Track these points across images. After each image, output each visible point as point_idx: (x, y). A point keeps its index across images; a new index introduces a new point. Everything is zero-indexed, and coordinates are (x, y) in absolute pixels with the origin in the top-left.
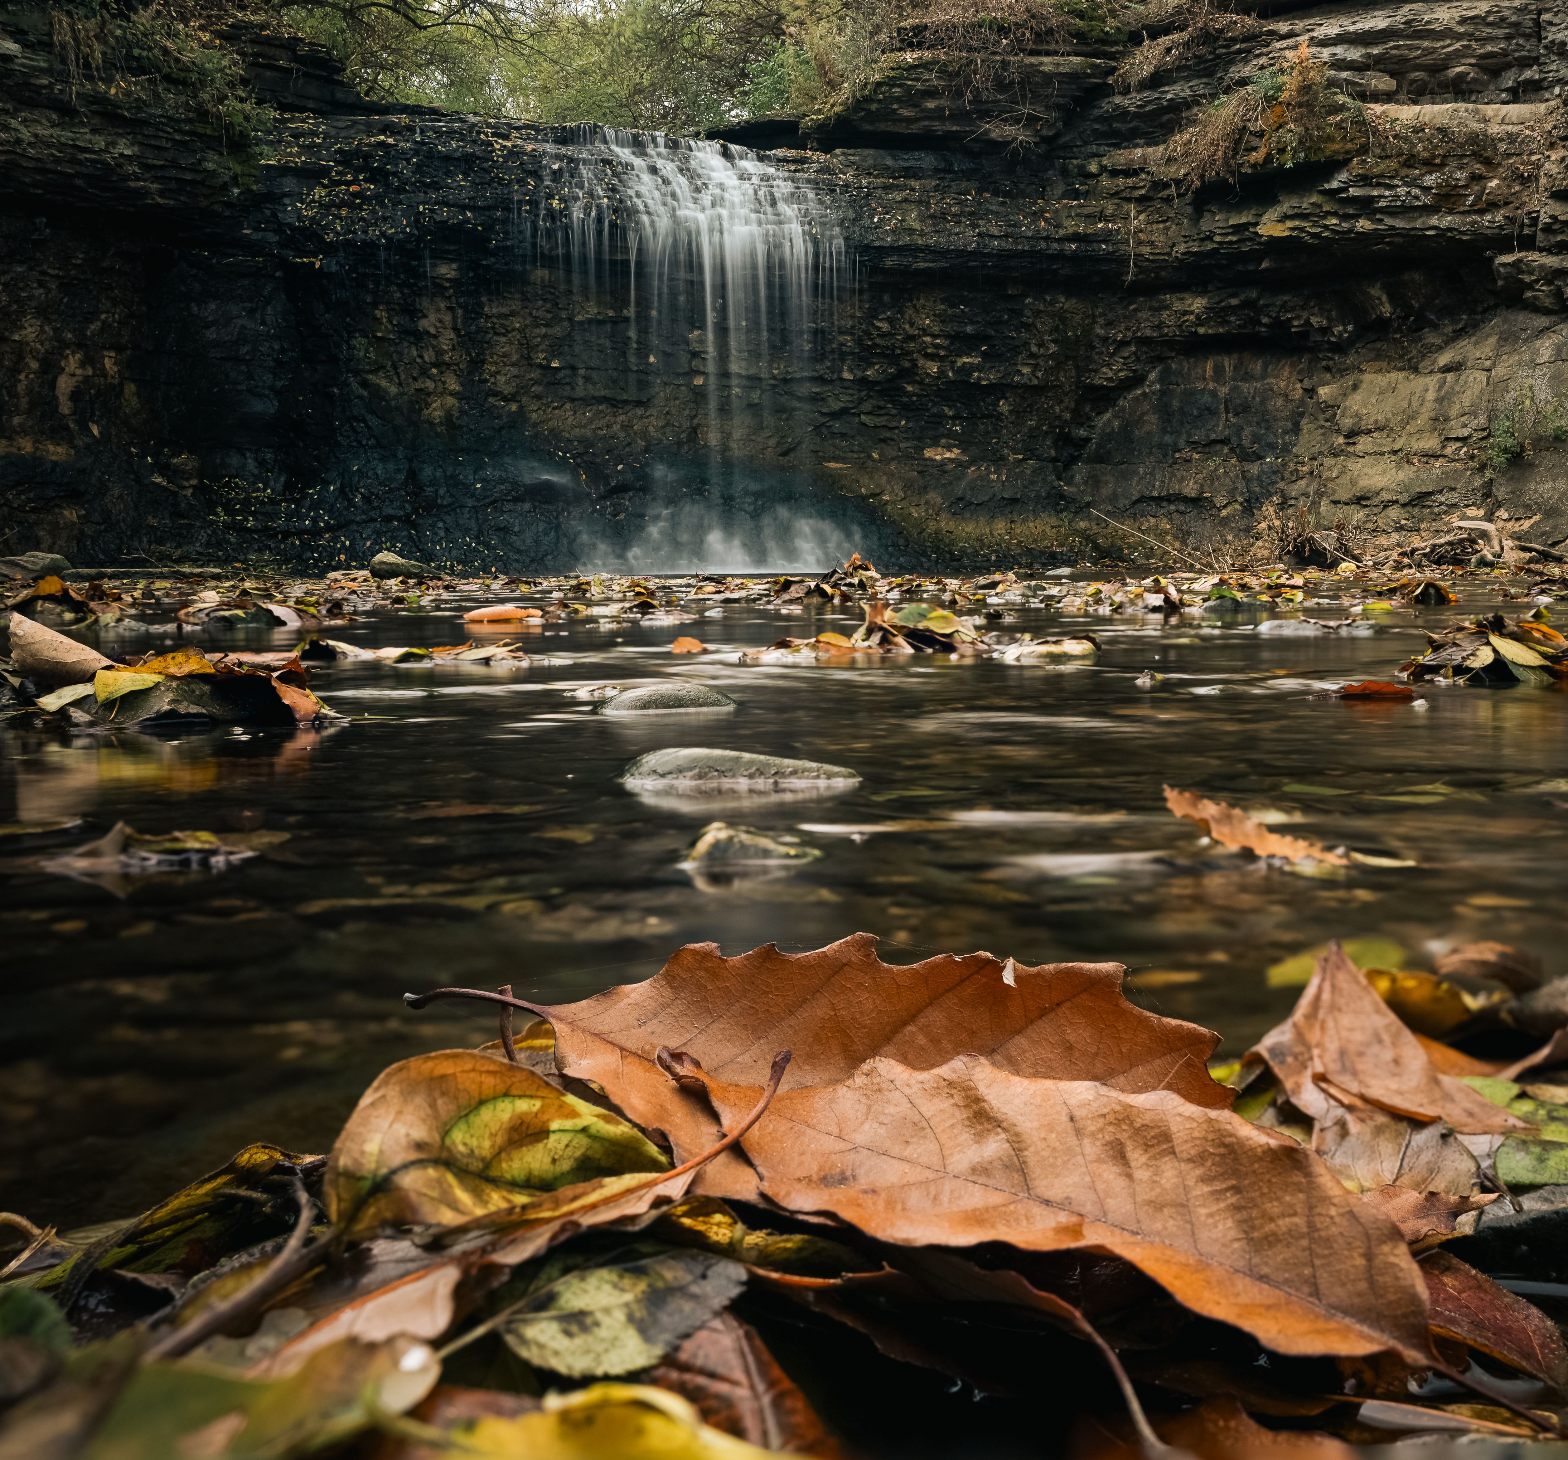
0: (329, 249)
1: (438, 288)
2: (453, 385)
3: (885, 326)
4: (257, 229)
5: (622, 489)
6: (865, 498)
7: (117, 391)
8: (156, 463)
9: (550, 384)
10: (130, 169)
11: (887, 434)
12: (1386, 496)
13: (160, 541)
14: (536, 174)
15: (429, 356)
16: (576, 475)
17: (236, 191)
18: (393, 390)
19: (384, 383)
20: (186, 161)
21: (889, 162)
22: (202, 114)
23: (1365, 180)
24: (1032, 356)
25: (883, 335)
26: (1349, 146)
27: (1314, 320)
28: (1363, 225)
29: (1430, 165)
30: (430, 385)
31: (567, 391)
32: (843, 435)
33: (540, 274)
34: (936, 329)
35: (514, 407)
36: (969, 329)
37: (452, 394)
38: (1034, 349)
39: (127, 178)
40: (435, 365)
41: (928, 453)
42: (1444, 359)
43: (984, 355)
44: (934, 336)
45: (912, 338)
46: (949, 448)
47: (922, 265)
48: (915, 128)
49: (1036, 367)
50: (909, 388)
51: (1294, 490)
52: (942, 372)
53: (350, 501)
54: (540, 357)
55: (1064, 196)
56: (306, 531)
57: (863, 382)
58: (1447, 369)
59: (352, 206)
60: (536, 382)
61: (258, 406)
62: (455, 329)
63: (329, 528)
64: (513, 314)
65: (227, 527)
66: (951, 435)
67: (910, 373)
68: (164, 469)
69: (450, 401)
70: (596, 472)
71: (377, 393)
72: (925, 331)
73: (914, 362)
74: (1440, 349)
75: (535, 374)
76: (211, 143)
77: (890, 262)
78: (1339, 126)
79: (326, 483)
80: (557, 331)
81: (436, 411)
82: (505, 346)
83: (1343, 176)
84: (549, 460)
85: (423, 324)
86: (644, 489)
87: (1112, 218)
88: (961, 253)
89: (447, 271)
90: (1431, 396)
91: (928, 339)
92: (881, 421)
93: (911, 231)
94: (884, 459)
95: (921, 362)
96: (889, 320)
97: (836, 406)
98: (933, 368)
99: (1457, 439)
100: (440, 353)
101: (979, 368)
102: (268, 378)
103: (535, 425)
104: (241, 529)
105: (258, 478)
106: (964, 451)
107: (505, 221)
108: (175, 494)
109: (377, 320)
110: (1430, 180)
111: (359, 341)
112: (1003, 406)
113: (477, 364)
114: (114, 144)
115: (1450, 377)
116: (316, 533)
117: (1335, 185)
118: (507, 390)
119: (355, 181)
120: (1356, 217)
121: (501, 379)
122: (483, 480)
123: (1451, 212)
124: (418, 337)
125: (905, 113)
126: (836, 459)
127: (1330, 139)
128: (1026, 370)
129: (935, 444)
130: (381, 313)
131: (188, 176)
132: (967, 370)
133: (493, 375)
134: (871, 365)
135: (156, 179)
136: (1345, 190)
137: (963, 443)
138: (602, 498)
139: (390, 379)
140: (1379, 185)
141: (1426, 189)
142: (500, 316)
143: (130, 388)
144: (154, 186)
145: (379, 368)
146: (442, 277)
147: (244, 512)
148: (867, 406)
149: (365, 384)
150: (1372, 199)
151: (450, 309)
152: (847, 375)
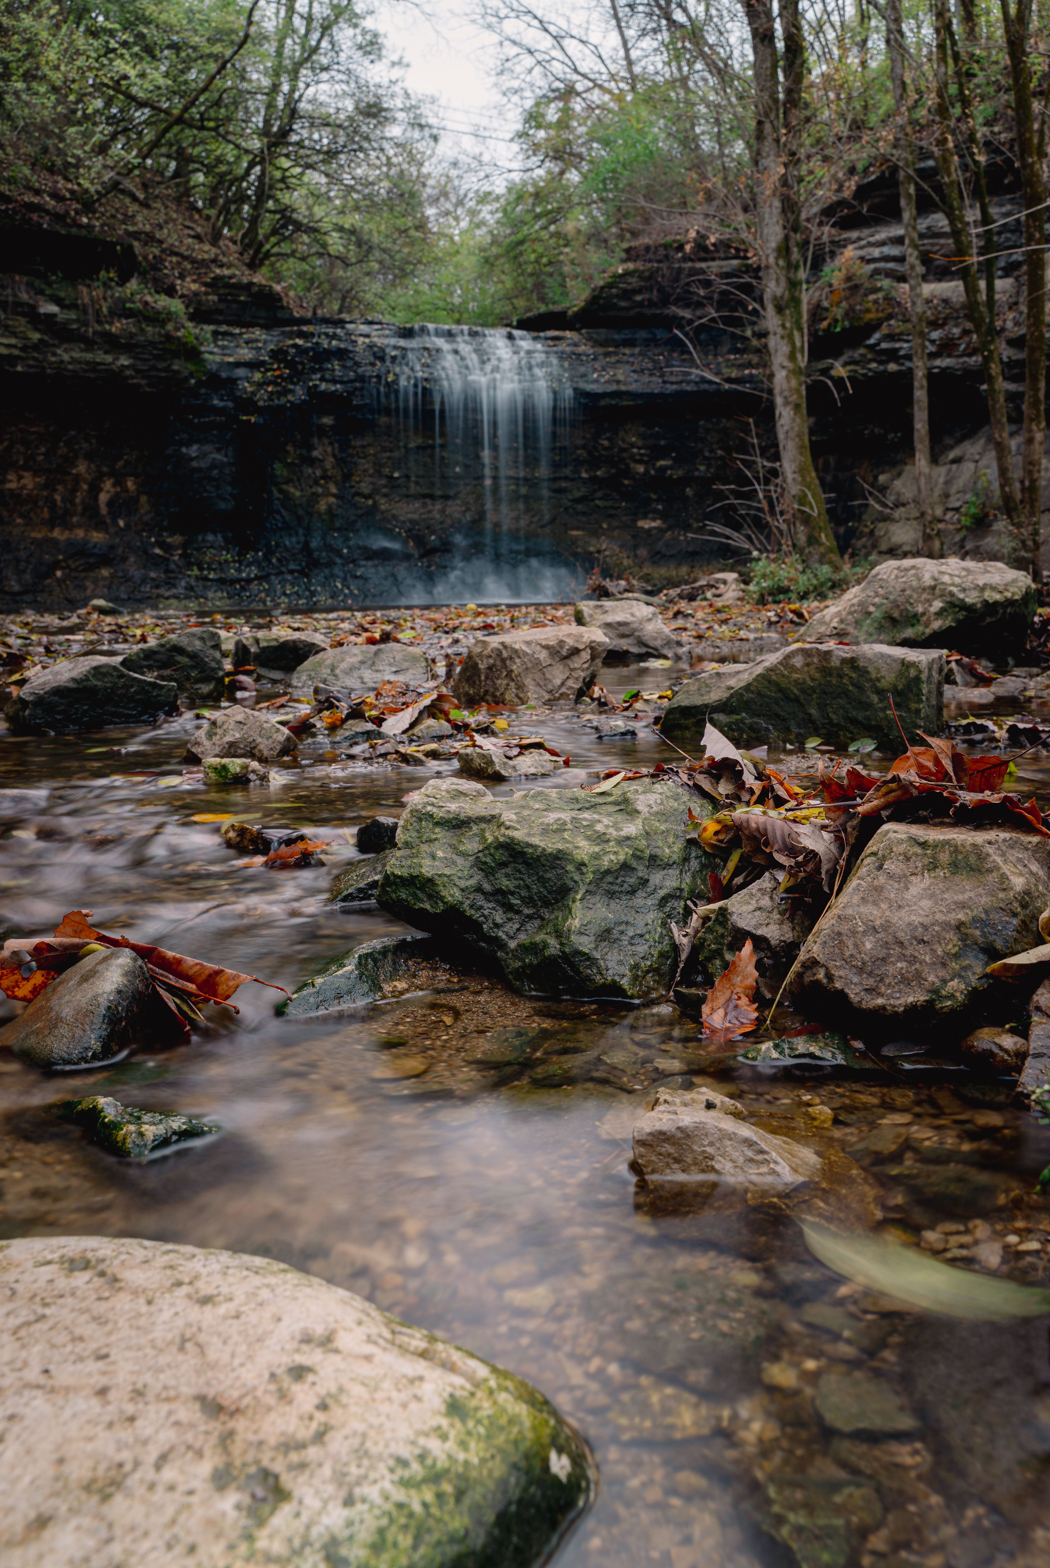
0: (259, 411)
1: (322, 431)
2: (334, 490)
3: (606, 443)
4: (222, 400)
5: (432, 551)
6: (591, 553)
7: (136, 500)
8: (157, 542)
9: (394, 487)
10: (128, 373)
11: (613, 512)
12: (906, 548)
13: (157, 587)
14: (382, 359)
15: (318, 473)
16: (405, 542)
17: (193, 381)
18: (298, 494)
19: (292, 490)
20: (161, 365)
21: (616, 337)
22: (169, 337)
23: (890, 337)
24: (706, 458)
25: (605, 449)
26: (880, 315)
27: (876, 430)
28: (892, 367)
29: (934, 324)
30: (320, 490)
31: (404, 491)
32: (584, 514)
33: (384, 420)
34: (640, 443)
35: (370, 502)
36: (662, 443)
37: (334, 495)
38: (707, 454)
39: (127, 378)
40: (322, 478)
41: (640, 523)
42: (952, 455)
43: (673, 459)
44: (639, 448)
45: (622, 450)
46: (654, 520)
47: (625, 403)
48: (632, 313)
49: (709, 466)
50: (626, 482)
51: (859, 543)
52: (647, 471)
53: (270, 562)
54: (387, 471)
55: (730, 352)
56: (242, 580)
57: (594, 480)
58: (954, 461)
59: (275, 383)
60: (385, 486)
61: (223, 505)
62: (334, 456)
63: (257, 578)
64: (369, 445)
65: (197, 578)
66: (655, 511)
67: (627, 473)
68: (161, 544)
69: (332, 500)
70: (420, 541)
71: (287, 496)
72: (633, 445)
73: (627, 465)
74: (952, 447)
75: (383, 482)
76: (175, 355)
77: (602, 403)
78: (876, 302)
79: (257, 551)
80: (396, 454)
81: (322, 506)
82: (365, 464)
83: (877, 336)
84: (389, 534)
85: (315, 453)
86: (448, 551)
87: (756, 366)
88: (651, 395)
89: (327, 421)
90: (942, 480)
91: (635, 450)
92: (609, 503)
93: (618, 382)
94: (611, 528)
95: (632, 465)
96: (608, 439)
97: (577, 494)
98: (641, 469)
99: (953, 509)
100: (325, 470)
101: (671, 468)
102: (229, 489)
103: (383, 513)
104: (206, 579)
105: (222, 548)
106: (664, 521)
107: (362, 389)
108: (168, 560)
109: (288, 452)
110: (935, 335)
111: (277, 466)
112: (689, 491)
113: (347, 477)
114: (117, 359)
115: (954, 467)
116: (249, 581)
117: (872, 341)
118: (366, 491)
119: (279, 368)
120: (887, 362)
121: (363, 485)
122: (348, 547)
123: (949, 356)
124: (312, 462)
125: (623, 304)
126: (578, 529)
127: (868, 311)
128: (702, 468)
129: (645, 517)
130: (289, 448)
131: (163, 374)
132: (663, 469)
133: (358, 482)
134: (599, 468)
135: (143, 378)
136: (878, 344)
137: (663, 516)
138: (421, 557)
139: (296, 487)
140: (900, 340)
141: (933, 342)
142: (363, 447)
143: (143, 499)
144: (143, 382)
145: (288, 481)
146: (325, 425)
147: (210, 569)
148: (599, 494)
149: (281, 491)
150: (897, 350)
151: (331, 444)
152: (584, 475)
